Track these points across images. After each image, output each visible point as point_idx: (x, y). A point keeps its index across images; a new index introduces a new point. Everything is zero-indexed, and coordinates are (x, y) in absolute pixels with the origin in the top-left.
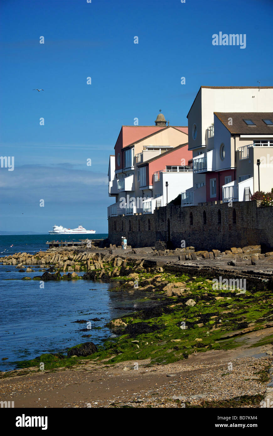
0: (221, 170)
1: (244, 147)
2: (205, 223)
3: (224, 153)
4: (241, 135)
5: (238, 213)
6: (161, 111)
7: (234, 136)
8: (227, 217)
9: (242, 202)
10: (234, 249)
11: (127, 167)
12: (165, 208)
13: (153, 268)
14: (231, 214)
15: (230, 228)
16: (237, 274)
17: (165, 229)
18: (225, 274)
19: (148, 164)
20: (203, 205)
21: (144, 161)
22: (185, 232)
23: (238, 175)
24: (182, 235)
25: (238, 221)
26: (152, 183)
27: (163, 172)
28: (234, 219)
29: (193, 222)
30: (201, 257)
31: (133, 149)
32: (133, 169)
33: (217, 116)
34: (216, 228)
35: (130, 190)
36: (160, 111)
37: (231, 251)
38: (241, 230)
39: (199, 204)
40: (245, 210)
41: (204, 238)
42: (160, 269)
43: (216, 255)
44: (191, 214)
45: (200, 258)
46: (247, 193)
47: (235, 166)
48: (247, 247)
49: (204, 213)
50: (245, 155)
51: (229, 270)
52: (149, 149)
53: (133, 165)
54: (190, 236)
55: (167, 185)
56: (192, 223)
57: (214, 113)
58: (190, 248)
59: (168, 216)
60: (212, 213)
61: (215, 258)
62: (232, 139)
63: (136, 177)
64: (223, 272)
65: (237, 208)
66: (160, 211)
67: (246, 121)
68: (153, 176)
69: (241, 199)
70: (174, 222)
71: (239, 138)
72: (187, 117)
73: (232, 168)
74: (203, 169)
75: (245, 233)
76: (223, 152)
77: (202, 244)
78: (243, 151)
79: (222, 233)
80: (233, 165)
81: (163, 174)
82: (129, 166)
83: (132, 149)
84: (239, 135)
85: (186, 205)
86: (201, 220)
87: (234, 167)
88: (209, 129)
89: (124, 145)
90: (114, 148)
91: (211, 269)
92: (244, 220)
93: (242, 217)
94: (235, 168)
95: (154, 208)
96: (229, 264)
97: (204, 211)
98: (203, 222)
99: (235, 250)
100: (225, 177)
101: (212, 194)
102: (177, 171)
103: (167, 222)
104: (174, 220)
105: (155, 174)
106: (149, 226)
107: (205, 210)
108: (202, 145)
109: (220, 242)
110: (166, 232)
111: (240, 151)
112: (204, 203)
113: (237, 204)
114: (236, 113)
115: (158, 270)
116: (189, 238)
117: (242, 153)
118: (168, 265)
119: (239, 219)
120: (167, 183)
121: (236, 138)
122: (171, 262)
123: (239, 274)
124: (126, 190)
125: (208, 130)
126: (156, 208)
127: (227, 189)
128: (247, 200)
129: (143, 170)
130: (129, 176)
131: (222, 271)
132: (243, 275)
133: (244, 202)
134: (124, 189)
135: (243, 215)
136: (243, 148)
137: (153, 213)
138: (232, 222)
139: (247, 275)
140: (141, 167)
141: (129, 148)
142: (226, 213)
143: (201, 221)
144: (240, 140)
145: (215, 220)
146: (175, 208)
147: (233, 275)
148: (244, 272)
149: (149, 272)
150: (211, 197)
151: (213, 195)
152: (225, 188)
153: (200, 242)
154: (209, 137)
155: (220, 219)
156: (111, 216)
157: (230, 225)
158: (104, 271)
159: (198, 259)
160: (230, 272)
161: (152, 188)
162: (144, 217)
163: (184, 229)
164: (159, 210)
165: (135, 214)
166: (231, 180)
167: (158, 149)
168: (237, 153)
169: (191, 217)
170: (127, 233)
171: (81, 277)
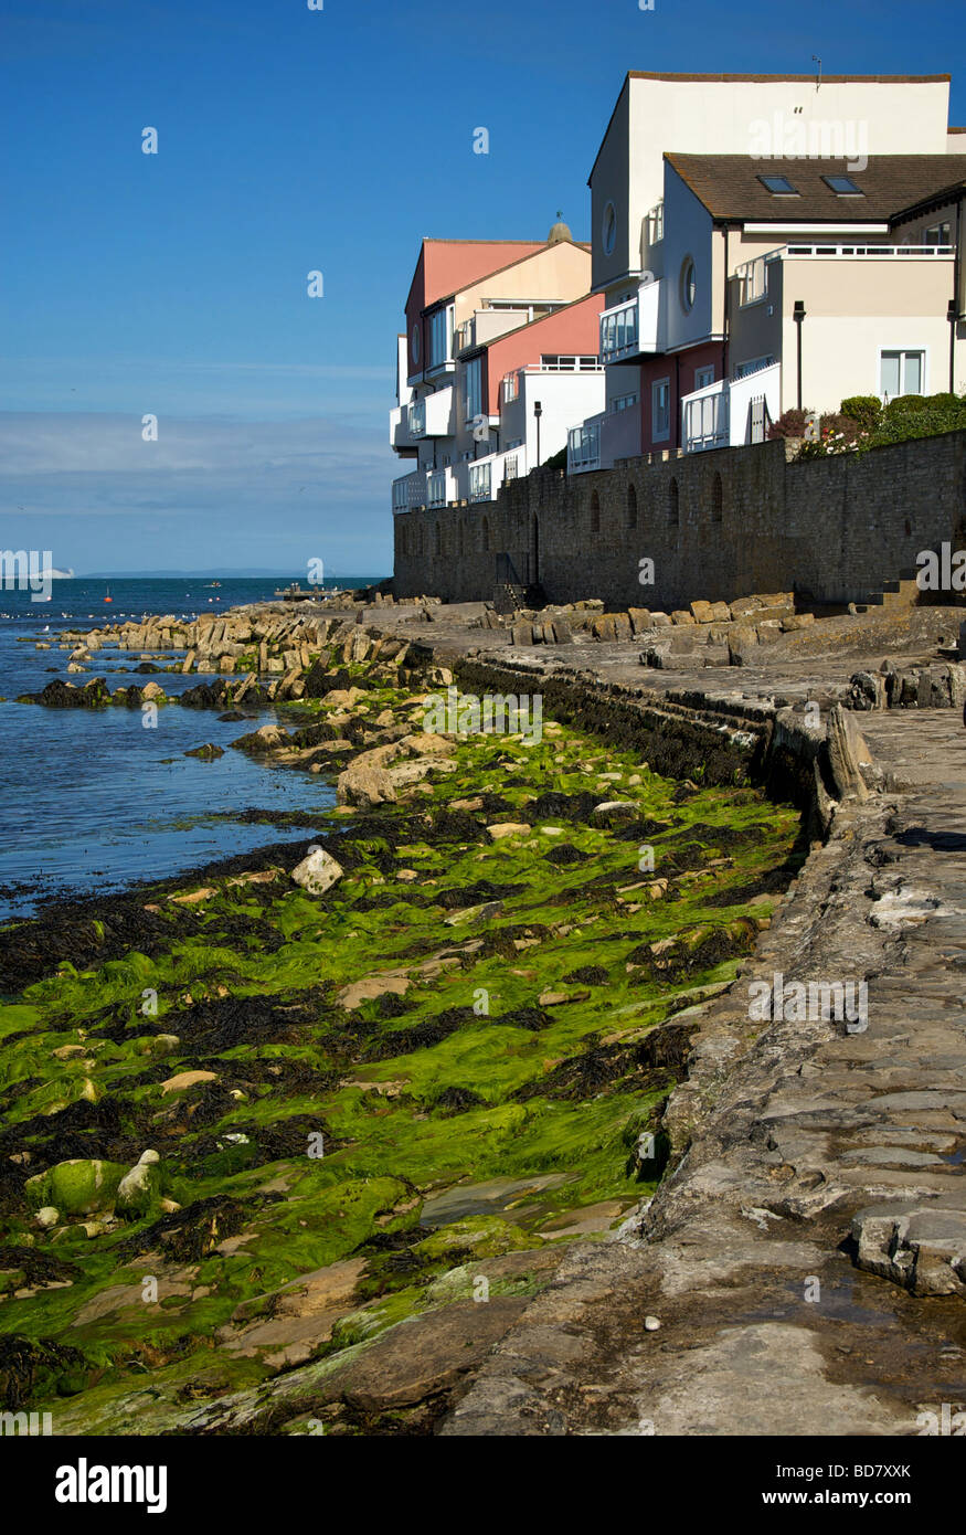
0: (681, 348)
1: (754, 262)
2: (633, 524)
3: (692, 289)
4: (746, 225)
5: (728, 486)
6: (562, 216)
7: (725, 225)
8: (697, 500)
9: (741, 447)
10: (700, 607)
11: (435, 364)
12: (527, 482)
13: (416, 673)
14: (706, 490)
15: (704, 537)
16: (649, 704)
17: (527, 548)
18: (613, 703)
19: (487, 348)
20: (629, 466)
21: (478, 343)
22: (579, 553)
23: (734, 360)
24: (570, 563)
25: (728, 514)
26: (499, 407)
27: (526, 372)
28: (717, 507)
29: (601, 521)
30: (589, 636)
31: (452, 309)
32: (450, 368)
33: (673, 167)
34: (663, 539)
35: (443, 431)
36: (558, 215)
37: (692, 615)
38: (735, 543)
39: (617, 462)
40: (750, 476)
41: (629, 573)
42: (439, 675)
43: (637, 628)
44: (595, 497)
45: (583, 638)
46: (758, 416)
47: (725, 331)
48: (747, 599)
49: (632, 488)
50: (755, 291)
51: (627, 688)
52: (497, 306)
53: (452, 358)
54: (591, 568)
55: (538, 413)
56: (596, 528)
57: (666, 157)
58: (586, 605)
59: (534, 508)
60: (654, 489)
61: (635, 637)
62: (717, 236)
63: (458, 394)
64: (608, 693)
65: (725, 470)
66: (514, 489)
67: (768, 182)
68: (502, 385)
69: (737, 438)
70: (549, 523)
71: (738, 234)
72: (589, 184)
73: (715, 335)
74: (628, 346)
75: (747, 554)
76: (689, 286)
77: (625, 591)
78: (750, 276)
79: (681, 556)
80: (718, 328)
81: (527, 377)
82: (440, 363)
83: (448, 308)
84: (738, 224)
85: (579, 470)
86: (622, 515)
87: (722, 332)
88: (653, 216)
89: (429, 300)
90: (403, 311)
91: (578, 678)
92: (745, 508)
93: (739, 500)
94: (724, 335)
95: (496, 485)
96: (645, 660)
97: (631, 485)
98: (628, 521)
99: (705, 609)
100: (697, 371)
101: (659, 431)
102: (572, 369)
103: (531, 526)
104: (549, 519)
105: (506, 380)
106: (486, 539)
107: (633, 481)
108: (630, 269)
109: (673, 585)
110: (528, 555)
111: (741, 275)
112: (630, 459)
113: (725, 457)
114: (736, 156)
115: (434, 679)
116: (589, 572)
117: (749, 283)
118: (469, 660)
119: (730, 506)
120: (538, 405)
121: (730, 233)
122: (480, 652)
123: (657, 705)
124: (430, 431)
125: (647, 219)
126: (503, 482)
127: (697, 405)
128: (758, 438)
129: (473, 368)
130: (442, 388)
131: (604, 688)
132: (668, 710)
133: (749, 447)
134: (423, 429)
135: (742, 492)
136: (750, 267)
137: (494, 497)
138: (710, 518)
139: (681, 713)
140: (467, 360)
141: (440, 306)
142: (692, 488)
143: (623, 518)
144: (743, 241)
145: (662, 511)
146: (553, 480)
147: (636, 708)
148: (672, 695)
149: (406, 686)
150: (654, 442)
151: (661, 435)
152: (691, 403)
153: (618, 585)
154: (651, 243)
155: (675, 510)
156: (399, 512)
157: (704, 526)
158: (252, 681)
159: (577, 639)
160: (630, 694)
161: (498, 423)
162: (473, 511)
163: (575, 545)
164: (510, 488)
165: (450, 503)
166: (712, 377)
167: (525, 307)
168: (731, 285)
169: (596, 507)
170: (431, 561)
171: (171, 699)
